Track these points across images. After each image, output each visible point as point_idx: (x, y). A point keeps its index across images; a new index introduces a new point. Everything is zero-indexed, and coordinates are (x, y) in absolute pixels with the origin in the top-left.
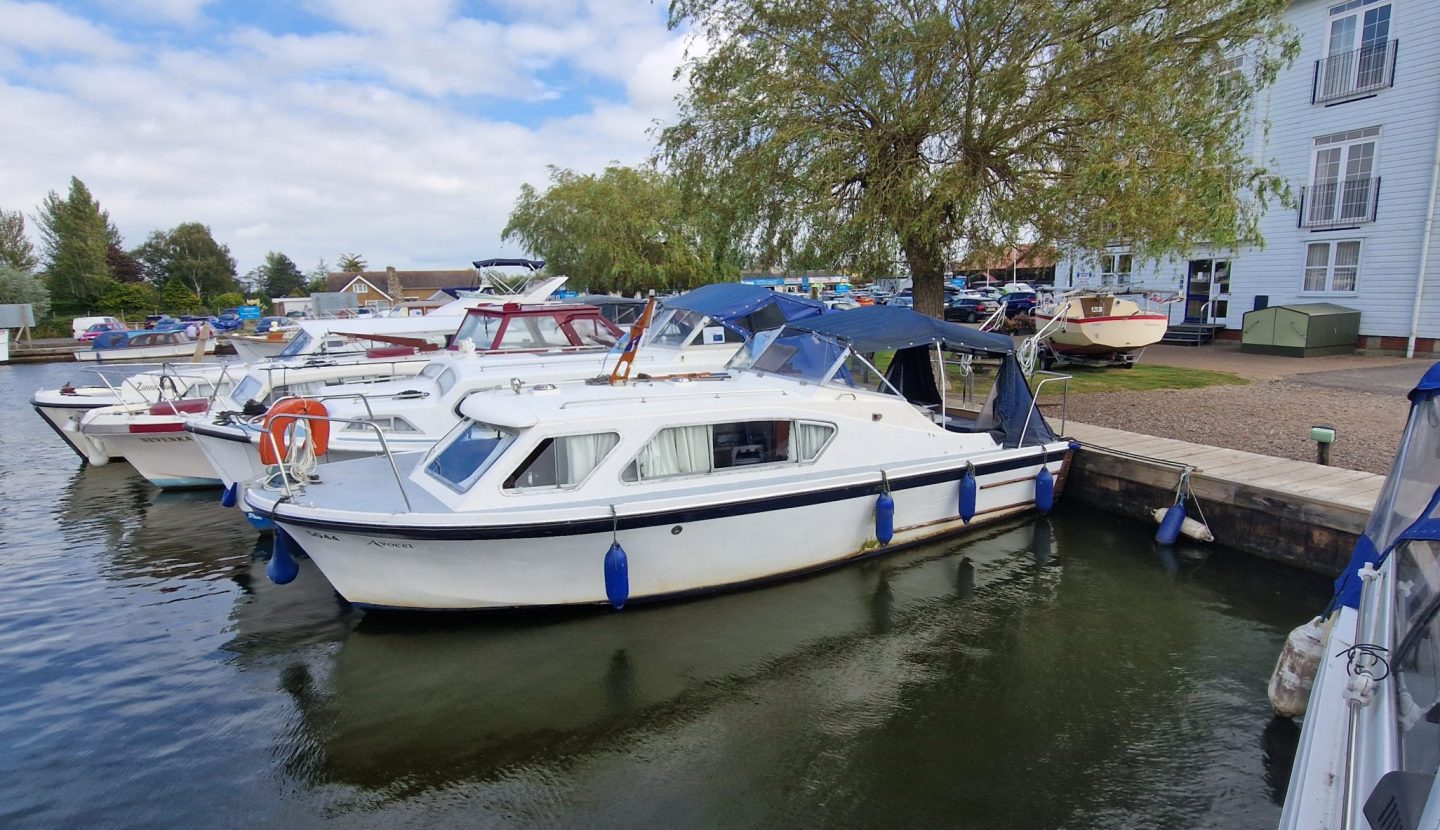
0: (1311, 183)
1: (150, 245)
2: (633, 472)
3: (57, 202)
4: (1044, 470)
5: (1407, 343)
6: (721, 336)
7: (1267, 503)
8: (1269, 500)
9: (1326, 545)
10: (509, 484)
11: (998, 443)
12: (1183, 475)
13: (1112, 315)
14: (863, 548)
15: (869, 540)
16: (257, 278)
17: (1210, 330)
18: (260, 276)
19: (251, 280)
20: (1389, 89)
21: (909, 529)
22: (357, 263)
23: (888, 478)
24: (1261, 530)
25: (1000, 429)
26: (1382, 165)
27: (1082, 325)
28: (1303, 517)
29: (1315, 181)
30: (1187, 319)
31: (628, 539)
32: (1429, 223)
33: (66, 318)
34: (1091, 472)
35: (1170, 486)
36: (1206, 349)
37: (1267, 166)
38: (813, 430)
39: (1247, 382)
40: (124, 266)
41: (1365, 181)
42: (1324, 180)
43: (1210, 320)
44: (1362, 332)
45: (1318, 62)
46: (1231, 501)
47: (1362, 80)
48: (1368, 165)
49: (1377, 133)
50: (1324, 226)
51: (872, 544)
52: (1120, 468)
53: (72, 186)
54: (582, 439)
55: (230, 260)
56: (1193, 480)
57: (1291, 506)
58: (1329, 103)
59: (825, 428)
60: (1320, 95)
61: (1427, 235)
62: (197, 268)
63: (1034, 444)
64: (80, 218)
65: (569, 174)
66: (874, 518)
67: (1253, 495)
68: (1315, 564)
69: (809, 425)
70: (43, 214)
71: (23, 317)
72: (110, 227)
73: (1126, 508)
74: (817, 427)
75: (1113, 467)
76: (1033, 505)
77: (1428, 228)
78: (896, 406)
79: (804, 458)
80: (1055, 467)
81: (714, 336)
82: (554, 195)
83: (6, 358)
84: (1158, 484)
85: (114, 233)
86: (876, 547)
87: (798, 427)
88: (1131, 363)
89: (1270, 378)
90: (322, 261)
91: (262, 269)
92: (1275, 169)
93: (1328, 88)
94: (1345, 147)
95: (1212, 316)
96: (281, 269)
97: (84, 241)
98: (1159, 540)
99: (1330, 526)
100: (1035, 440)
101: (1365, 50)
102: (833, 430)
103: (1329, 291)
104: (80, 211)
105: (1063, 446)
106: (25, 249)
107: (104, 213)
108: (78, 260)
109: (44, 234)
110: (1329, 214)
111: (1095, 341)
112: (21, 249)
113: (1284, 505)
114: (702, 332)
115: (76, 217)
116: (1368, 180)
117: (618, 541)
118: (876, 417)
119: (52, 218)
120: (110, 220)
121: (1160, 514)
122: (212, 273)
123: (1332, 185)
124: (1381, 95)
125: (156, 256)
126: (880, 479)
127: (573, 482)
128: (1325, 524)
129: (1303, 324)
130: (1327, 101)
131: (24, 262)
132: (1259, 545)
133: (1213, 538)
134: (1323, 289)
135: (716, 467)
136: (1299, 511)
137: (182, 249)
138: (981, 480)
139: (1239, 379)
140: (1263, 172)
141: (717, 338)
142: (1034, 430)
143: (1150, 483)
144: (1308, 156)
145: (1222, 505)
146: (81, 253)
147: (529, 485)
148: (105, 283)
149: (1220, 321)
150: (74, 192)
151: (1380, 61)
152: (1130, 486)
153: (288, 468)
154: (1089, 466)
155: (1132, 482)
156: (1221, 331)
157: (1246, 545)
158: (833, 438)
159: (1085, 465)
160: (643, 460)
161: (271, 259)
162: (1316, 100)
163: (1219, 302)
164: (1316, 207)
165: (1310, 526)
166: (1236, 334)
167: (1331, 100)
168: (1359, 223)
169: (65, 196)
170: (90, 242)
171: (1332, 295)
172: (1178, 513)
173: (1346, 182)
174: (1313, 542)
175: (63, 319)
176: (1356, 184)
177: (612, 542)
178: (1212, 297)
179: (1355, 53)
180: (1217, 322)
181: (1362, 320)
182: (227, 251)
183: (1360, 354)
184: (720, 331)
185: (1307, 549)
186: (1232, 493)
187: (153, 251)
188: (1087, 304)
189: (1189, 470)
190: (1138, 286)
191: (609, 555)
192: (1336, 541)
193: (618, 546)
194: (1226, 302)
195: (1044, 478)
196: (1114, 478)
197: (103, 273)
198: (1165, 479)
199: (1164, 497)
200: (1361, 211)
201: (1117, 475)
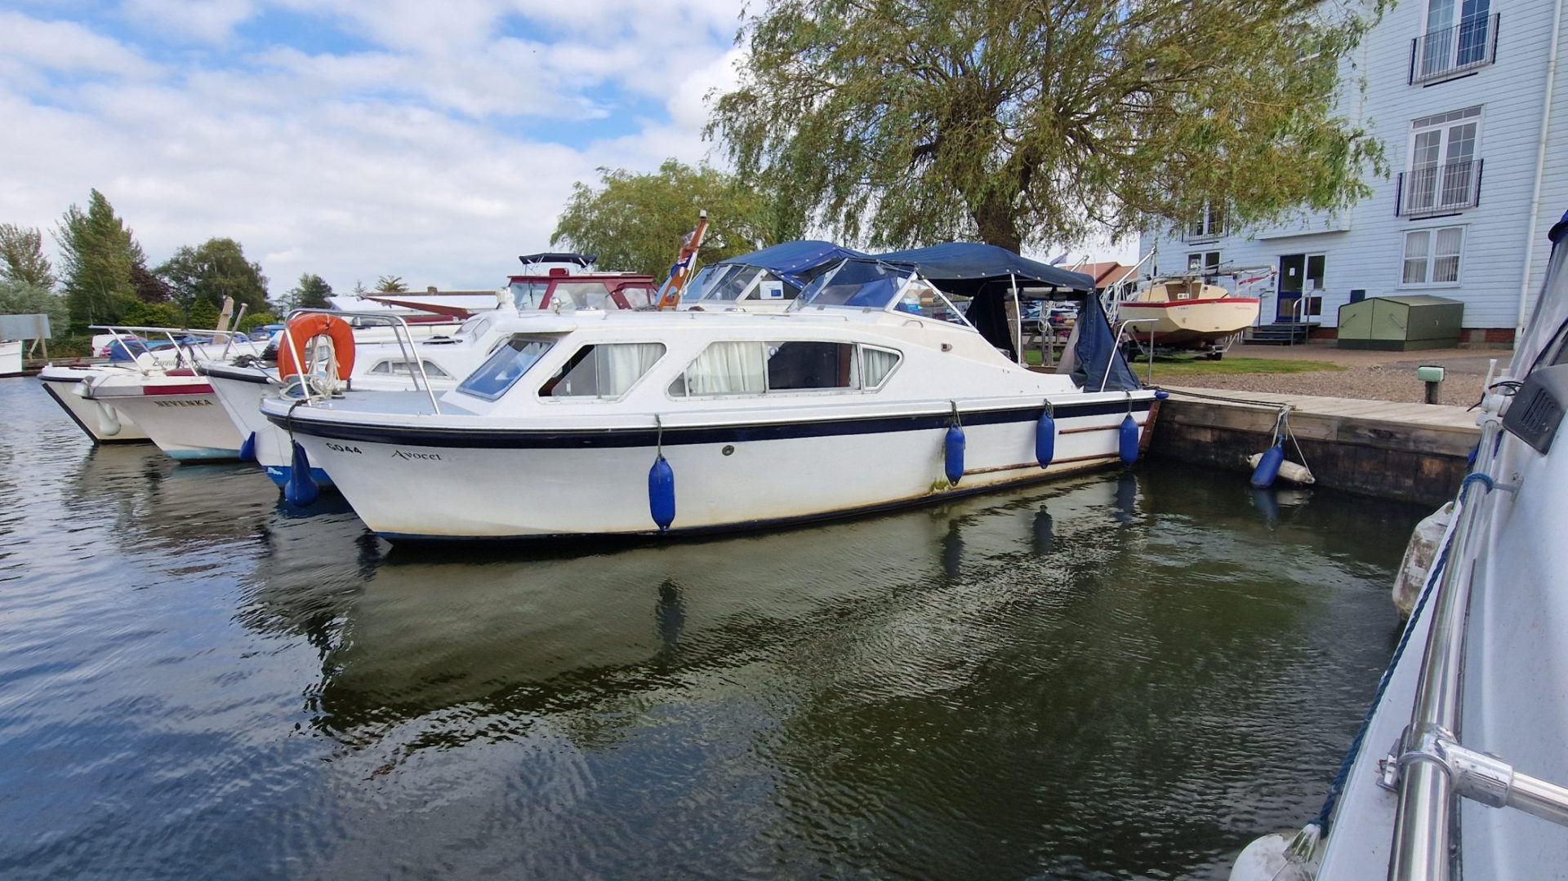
0: (1409, 169)
1: (177, 262)
2: (680, 386)
3: (78, 217)
4: (1129, 418)
5: (1514, 335)
6: (779, 291)
7: (1372, 435)
8: (1375, 431)
9: (1437, 474)
10: (545, 391)
11: (1078, 386)
12: (1281, 414)
13: (1200, 298)
14: (932, 489)
15: (938, 481)
16: (290, 301)
17: (1303, 328)
18: (293, 300)
19: (284, 304)
20: (1491, 66)
21: (983, 472)
22: (397, 286)
23: (958, 410)
24: (1366, 466)
25: (1081, 371)
26: (1484, 147)
27: (1168, 309)
28: (1411, 446)
29: (1414, 167)
30: (1279, 319)
31: (676, 455)
32: (1536, 205)
33: (85, 337)
34: (1181, 424)
35: (1266, 429)
36: (1299, 346)
37: (1365, 127)
38: (876, 356)
39: (1345, 369)
40: (148, 285)
41: (1467, 164)
42: (1423, 164)
43: (1303, 319)
44: (1466, 324)
45: (1415, 40)
46: (1333, 438)
47: (1462, 59)
48: (1469, 146)
49: (1479, 113)
50: (1425, 213)
51: (942, 485)
52: (1212, 415)
53: (92, 200)
54: (625, 348)
55: (261, 279)
56: (1292, 418)
57: (1398, 436)
58: (1427, 84)
59: (890, 355)
60: (1418, 74)
61: (1534, 219)
62: (227, 287)
63: (1117, 389)
64: (102, 234)
65: (622, 174)
66: (944, 456)
67: (1356, 428)
68: (1425, 497)
69: (873, 351)
70: (62, 229)
71: (38, 327)
72: (134, 245)
73: (1219, 460)
74: (880, 353)
75: (1204, 416)
76: (1118, 459)
77: (1535, 210)
78: (969, 337)
79: (867, 385)
80: (1141, 417)
81: (772, 291)
82: (605, 198)
83: (20, 370)
84: (1253, 429)
85: (137, 252)
86: (946, 489)
87: (860, 351)
88: (1220, 354)
89: (1369, 365)
90: (359, 284)
91: (296, 292)
92: (1372, 131)
93: (1427, 67)
94: (1444, 129)
95: (1305, 314)
96: (317, 292)
97: (106, 257)
98: (1255, 483)
99: (1443, 451)
100: (1119, 385)
101: (1465, 26)
102: (898, 358)
103: (1429, 282)
104: (101, 226)
105: (1150, 394)
106: (42, 268)
107: (128, 230)
108: (99, 278)
109: (63, 250)
110: (1428, 200)
111: (1182, 326)
112: (38, 267)
113: (1391, 435)
114: (758, 285)
115: (97, 232)
116: (1470, 164)
117: (663, 455)
118: (945, 347)
119: (72, 234)
120: (133, 239)
121: (1256, 459)
122: (242, 292)
123: (1431, 170)
124: (1482, 72)
125: (183, 273)
126: (950, 410)
127: (615, 394)
128: (1436, 451)
129: (1402, 315)
130: (1425, 81)
131: (41, 281)
132: (1366, 482)
133: (1313, 479)
134: (1424, 281)
135: (771, 388)
136: (1407, 440)
137: (211, 267)
138: (1061, 424)
139: (1336, 367)
140: (1360, 135)
141: (776, 293)
142: (1116, 373)
143: (1245, 428)
144: (1406, 139)
145: (1324, 443)
146: (103, 271)
147: (568, 394)
148: (129, 303)
149: (1313, 319)
150: (95, 205)
151: (1481, 36)
152: (1224, 435)
153: (308, 379)
154: (1179, 418)
155: (1226, 430)
156: (1315, 330)
157: (1350, 484)
158: (898, 367)
159: (1174, 417)
160: (692, 373)
161: (305, 281)
162: (1414, 80)
163: (1312, 298)
164: (1415, 194)
165: (1420, 454)
166: (1331, 332)
167: (1429, 80)
168: (1459, 209)
169: (85, 211)
170: (112, 259)
171: (1435, 289)
172: (1275, 454)
173: (1447, 166)
174: (1423, 473)
175: (81, 339)
176: (1458, 168)
177: (656, 456)
178: (1304, 292)
179: (1454, 29)
180: (1311, 321)
181: (1466, 312)
182: (259, 269)
183: (1464, 347)
184: (779, 285)
185: (1417, 481)
186: (1335, 429)
187: (180, 267)
188: (1173, 290)
189: (1287, 409)
190: (1228, 265)
191: (654, 469)
192: (1449, 468)
193: (663, 460)
194: (1320, 298)
195: (1129, 427)
196: (1205, 427)
197: (128, 292)
198: (1261, 422)
199: (1260, 441)
200: (1463, 197)
201: (1209, 424)
